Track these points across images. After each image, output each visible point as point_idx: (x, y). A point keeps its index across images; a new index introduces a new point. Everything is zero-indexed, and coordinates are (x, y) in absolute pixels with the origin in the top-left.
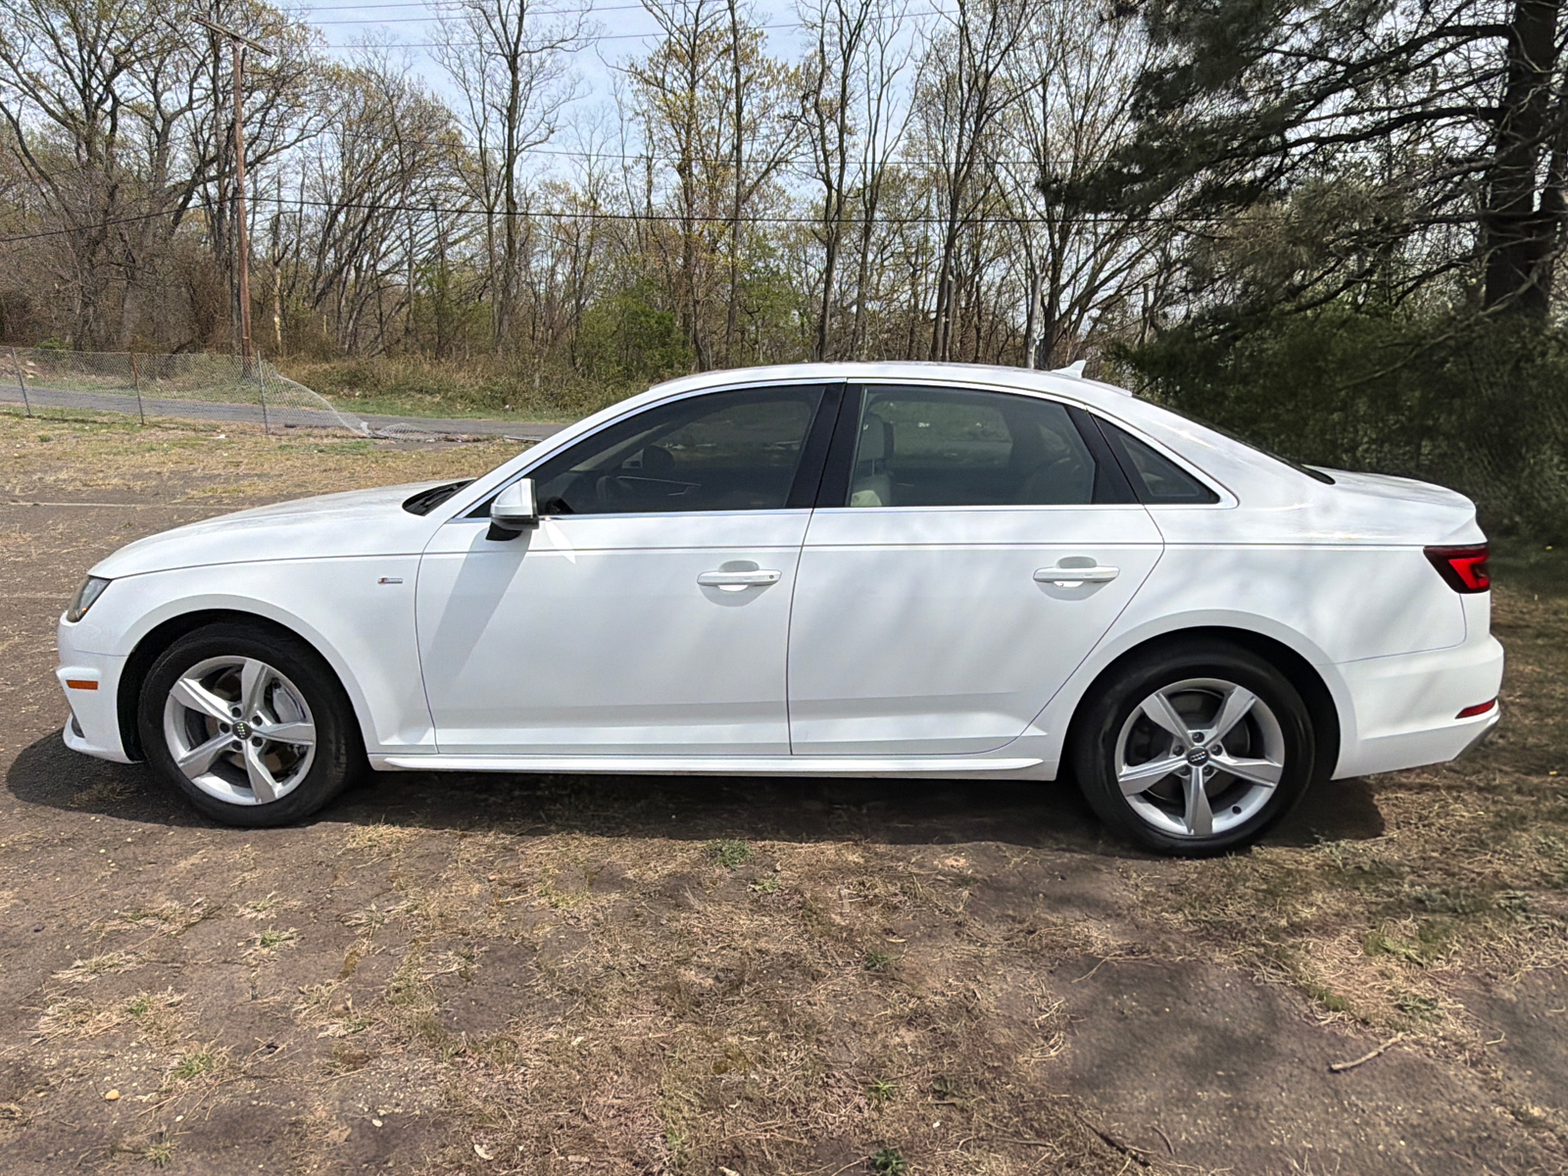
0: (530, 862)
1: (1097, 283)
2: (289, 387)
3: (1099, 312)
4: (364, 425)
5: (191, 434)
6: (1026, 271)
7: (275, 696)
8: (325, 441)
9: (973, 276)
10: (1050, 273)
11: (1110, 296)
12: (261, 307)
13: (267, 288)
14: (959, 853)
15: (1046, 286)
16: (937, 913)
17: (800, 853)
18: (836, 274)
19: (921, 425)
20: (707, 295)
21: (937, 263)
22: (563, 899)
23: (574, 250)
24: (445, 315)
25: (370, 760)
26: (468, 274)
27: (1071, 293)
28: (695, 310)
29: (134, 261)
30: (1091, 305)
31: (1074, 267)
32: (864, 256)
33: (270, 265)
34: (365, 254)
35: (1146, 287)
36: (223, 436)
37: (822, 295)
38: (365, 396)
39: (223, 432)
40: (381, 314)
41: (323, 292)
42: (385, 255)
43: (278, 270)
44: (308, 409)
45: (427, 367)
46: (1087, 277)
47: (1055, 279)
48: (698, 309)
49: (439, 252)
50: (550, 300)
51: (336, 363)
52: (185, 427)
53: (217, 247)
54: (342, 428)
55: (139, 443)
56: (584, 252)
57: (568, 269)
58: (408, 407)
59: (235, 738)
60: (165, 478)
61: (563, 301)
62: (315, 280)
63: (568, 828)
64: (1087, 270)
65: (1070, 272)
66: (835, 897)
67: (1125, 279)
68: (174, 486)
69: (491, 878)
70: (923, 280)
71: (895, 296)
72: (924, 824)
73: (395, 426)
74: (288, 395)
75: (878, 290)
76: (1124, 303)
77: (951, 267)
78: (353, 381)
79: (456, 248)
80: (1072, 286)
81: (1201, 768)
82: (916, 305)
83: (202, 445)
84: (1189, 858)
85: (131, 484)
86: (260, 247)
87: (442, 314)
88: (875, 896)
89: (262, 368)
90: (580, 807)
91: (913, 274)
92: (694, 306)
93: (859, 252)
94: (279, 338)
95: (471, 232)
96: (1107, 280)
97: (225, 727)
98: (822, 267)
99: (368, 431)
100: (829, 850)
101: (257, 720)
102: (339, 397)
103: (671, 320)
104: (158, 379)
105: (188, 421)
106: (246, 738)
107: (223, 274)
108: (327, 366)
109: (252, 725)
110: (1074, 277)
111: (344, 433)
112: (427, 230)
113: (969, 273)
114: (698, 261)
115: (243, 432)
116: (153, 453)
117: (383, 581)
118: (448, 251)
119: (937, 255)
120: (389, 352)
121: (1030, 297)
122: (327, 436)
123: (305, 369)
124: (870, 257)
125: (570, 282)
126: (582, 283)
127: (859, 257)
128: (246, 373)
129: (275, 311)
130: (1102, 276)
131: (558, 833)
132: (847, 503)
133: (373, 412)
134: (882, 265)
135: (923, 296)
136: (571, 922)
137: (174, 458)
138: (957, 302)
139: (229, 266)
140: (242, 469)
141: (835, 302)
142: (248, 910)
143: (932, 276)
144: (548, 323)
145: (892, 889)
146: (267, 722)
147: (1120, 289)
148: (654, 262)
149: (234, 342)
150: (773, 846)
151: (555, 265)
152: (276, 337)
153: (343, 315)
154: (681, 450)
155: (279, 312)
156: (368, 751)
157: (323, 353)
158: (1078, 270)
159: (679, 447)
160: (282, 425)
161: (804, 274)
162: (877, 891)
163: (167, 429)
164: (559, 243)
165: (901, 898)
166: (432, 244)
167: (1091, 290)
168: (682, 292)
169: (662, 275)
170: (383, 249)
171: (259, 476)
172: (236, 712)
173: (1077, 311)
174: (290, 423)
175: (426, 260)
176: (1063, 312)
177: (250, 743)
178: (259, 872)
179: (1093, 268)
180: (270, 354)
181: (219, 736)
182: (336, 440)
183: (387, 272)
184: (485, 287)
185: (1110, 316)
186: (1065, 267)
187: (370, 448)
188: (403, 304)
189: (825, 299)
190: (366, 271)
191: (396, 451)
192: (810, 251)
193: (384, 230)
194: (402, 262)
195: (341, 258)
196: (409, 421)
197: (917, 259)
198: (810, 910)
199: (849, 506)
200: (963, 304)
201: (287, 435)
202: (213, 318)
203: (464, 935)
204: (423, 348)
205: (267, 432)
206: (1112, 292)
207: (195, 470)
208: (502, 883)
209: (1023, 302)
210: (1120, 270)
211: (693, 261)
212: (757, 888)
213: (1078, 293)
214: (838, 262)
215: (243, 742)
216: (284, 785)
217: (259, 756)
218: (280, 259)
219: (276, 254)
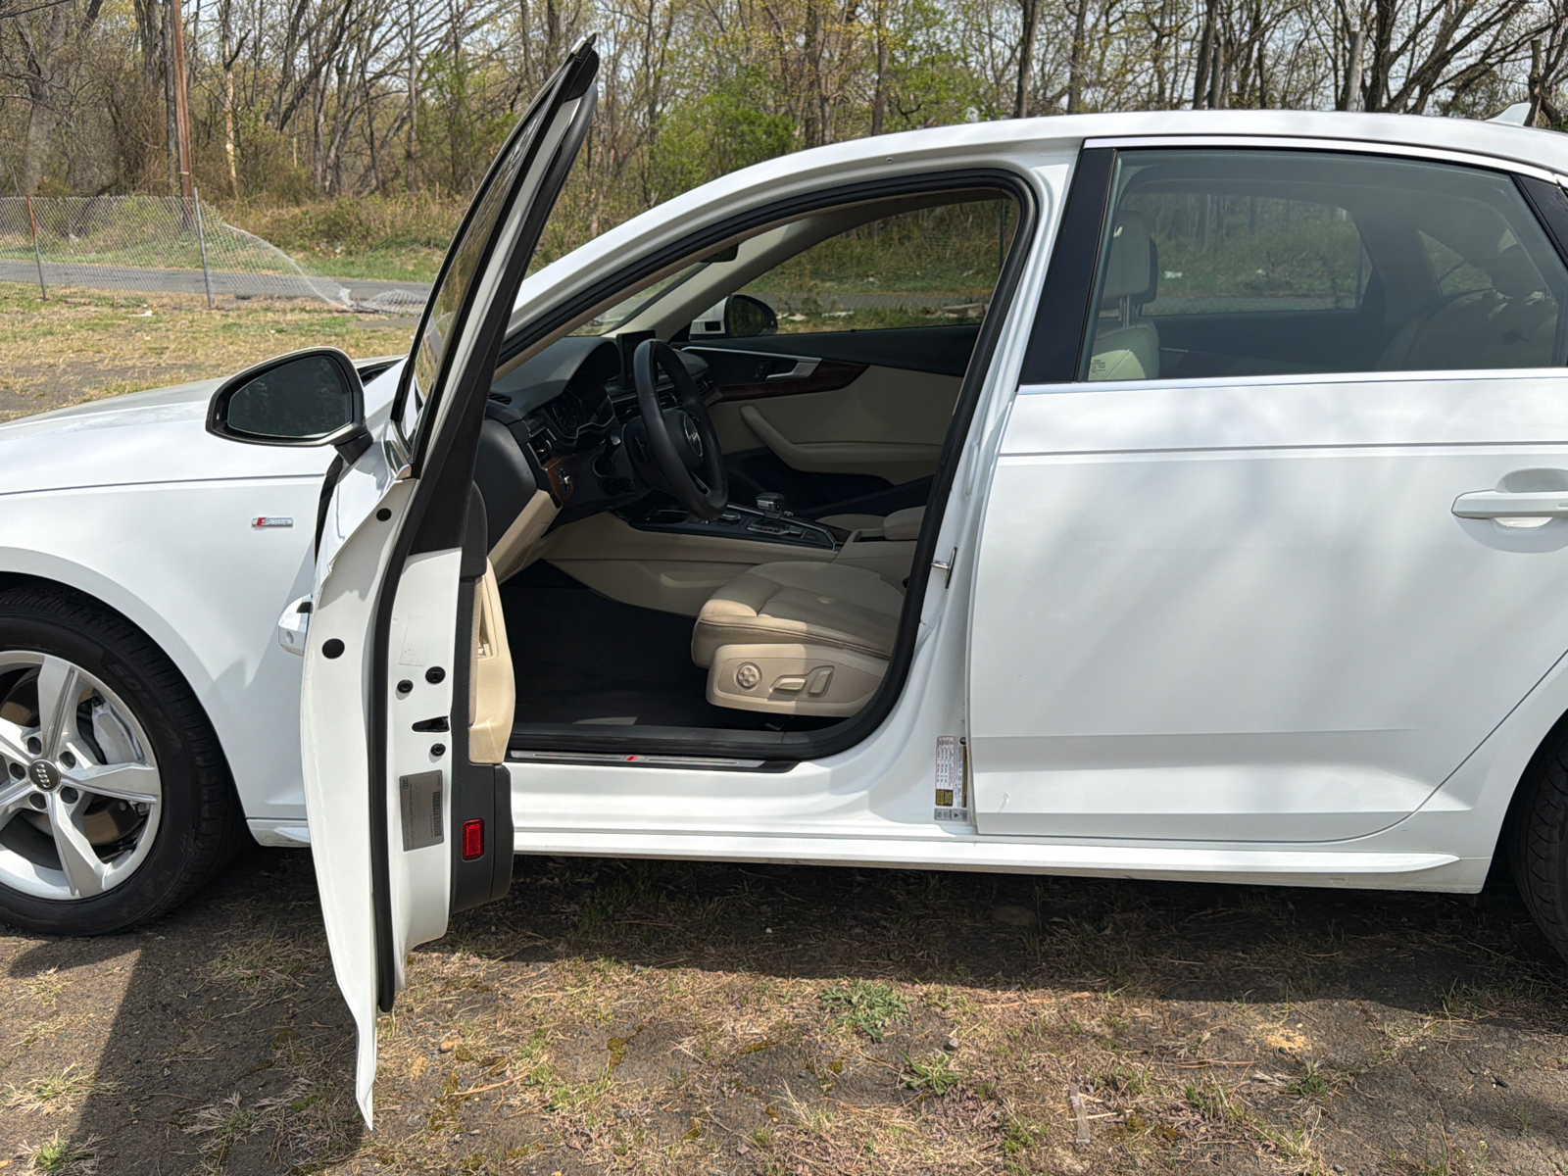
0: (515, 1015)
1: (1450, 46)
2: (243, 242)
3: (1452, 93)
4: (344, 293)
5: (107, 310)
6: (1335, 30)
7: (95, 718)
8: (289, 317)
9: (1250, 44)
10: (1374, 34)
11: (1471, 67)
12: (206, 130)
13: (214, 102)
14: (1291, 1022)
15: (1367, 53)
16: (1260, 1152)
17: (991, 1012)
18: (1037, 49)
19: (1169, 275)
20: (841, 88)
21: (1194, 25)
22: (566, 1095)
23: (645, 30)
24: (461, 133)
25: (251, 829)
26: (494, 72)
27: (1407, 63)
28: (823, 111)
29: (39, 73)
30: (1439, 81)
31: (1413, 22)
32: (1081, 17)
33: (220, 70)
34: (351, 48)
35: (1535, 45)
36: (149, 313)
37: (1015, 83)
38: (350, 253)
39: (150, 306)
40: (372, 134)
41: (292, 107)
42: (377, 49)
43: (230, 76)
44: (270, 273)
45: (435, 209)
46: (1433, 38)
47: (1382, 41)
48: (827, 109)
49: (453, 41)
50: (612, 104)
51: (309, 206)
52: (100, 301)
53: (149, 47)
54: (315, 298)
55: (36, 325)
56: (660, 33)
57: (637, 61)
58: (410, 268)
59: (35, 788)
60: (58, 372)
61: (632, 108)
62: (282, 86)
63: (585, 948)
64: (1434, 25)
65: (1406, 31)
66: (1060, 1108)
67: (1496, 39)
68: (67, 384)
69: (444, 1046)
70: (1172, 51)
71: (1129, 77)
72: (1220, 961)
73: (388, 294)
74: (243, 255)
75: (1100, 72)
76: (1495, 79)
77: (1217, 31)
78: (333, 231)
79: (476, 34)
80: (1408, 54)
82: (1162, 90)
83: (119, 325)
85: (11, 381)
86: (209, 46)
87: (458, 132)
88: (1138, 1110)
89: (207, 217)
90: (610, 909)
91: (1158, 41)
92: (822, 107)
93: (1071, 13)
94: (233, 173)
95: (498, 10)
96: (1467, 40)
97: (18, 770)
98: (1014, 40)
99: (350, 303)
100: (1045, 1005)
101: (68, 759)
102: (314, 255)
103: (786, 128)
104: (72, 236)
105: (107, 293)
106: (51, 787)
107: (156, 83)
108: (297, 211)
109: (60, 767)
110: (1412, 37)
111: (317, 305)
112: (436, 10)
113: (1245, 39)
114: (827, 35)
115: (178, 308)
116: (49, 337)
117: (260, 523)
118: (467, 39)
119: (1194, 12)
120: (384, 189)
121: (1341, 73)
122: (292, 310)
123: (266, 216)
124: (1090, 19)
125: (641, 79)
126: (658, 80)
127: (1072, 21)
128: (185, 225)
129: (226, 135)
130: (1458, 35)
131: (568, 956)
132: (1080, 376)
133: (362, 275)
134: (1107, 31)
135: (1171, 76)
136: (576, 1143)
137: (77, 344)
138: (1226, 86)
139: (163, 73)
140: (166, 359)
141: (1036, 89)
142: (30, 1096)
143: (1185, 47)
144: (609, 140)
145: (1169, 1097)
146: (84, 761)
147: (1487, 54)
148: (762, 38)
149: (171, 180)
150: (943, 996)
151: (619, 55)
152: (229, 172)
153: (322, 139)
154: (801, 322)
155: (232, 135)
156: (247, 814)
157: (292, 193)
158: (1419, 27)
159: (798, 317)
160: (232, 296)
161: (987, 50)
162: (1140, 1099)
163: (76, 305)
164: (624, 22)
165: (1187, 1115)
166: (445, 29)
167: (1440, 59)
168: (804, 83)
169: (775, 64)
170: (375, 41)
171: (188, 368)
172: (34, 744)
173: (1416, 92)
174: (242, 293)
175: (437, 54)
176: (1393, 94)
177: (58, 797)
178: (63, 1019)
179: (1444, 23)
180: (221, 194)
181: (9, 784)
182: (306, 316)
183: (379, 75)
184: (519, 90)
185: (1469, 99)
186: (1397, 23)
187: (351, 326)
188: (404, 120)
189: (1020, 87)
190: (352, 74)
191: (387, 330)
192: (995, 18)
193: (376, 13)
194: (401, 59)
195: (317, 56)
196: (407, 288)
197: (1162, 20)
198: (1016, 1138)
199: (1085, 379)
200: (1235, 88)
201: (239, 309)
202: (143, 147)
203: (385, 1162)
204: (431, 183)
205: (209, 305)
206: (1471, 61)
207: (101, 361)
208: (463, 1056)
209: (1329, 82)
210: (1488, 24)
211: (820, 36)
212: (916, 1082)
213: (1419, 63)
214: (1040, 29)
215: (47, 794)
216: (115, 867)
217: (74, 818)
218: (233, 59)
219: (227, 53)
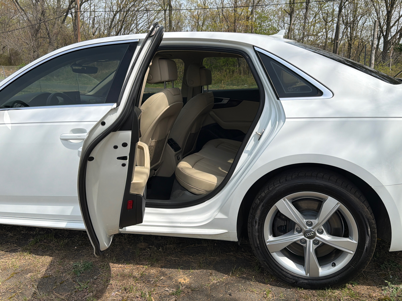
33: (92, 35)
53: (74, 30)
81: (312, 241)
84: (305, 288)
165: (139, 299)
218: (95, 33)
219: (94, 31)
